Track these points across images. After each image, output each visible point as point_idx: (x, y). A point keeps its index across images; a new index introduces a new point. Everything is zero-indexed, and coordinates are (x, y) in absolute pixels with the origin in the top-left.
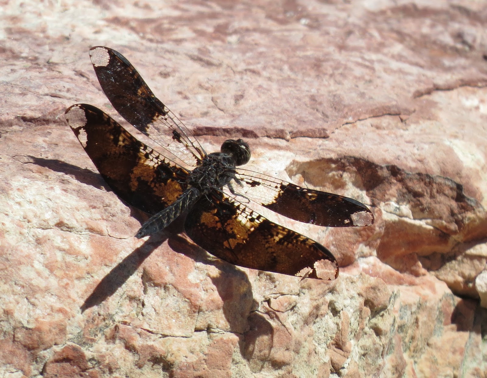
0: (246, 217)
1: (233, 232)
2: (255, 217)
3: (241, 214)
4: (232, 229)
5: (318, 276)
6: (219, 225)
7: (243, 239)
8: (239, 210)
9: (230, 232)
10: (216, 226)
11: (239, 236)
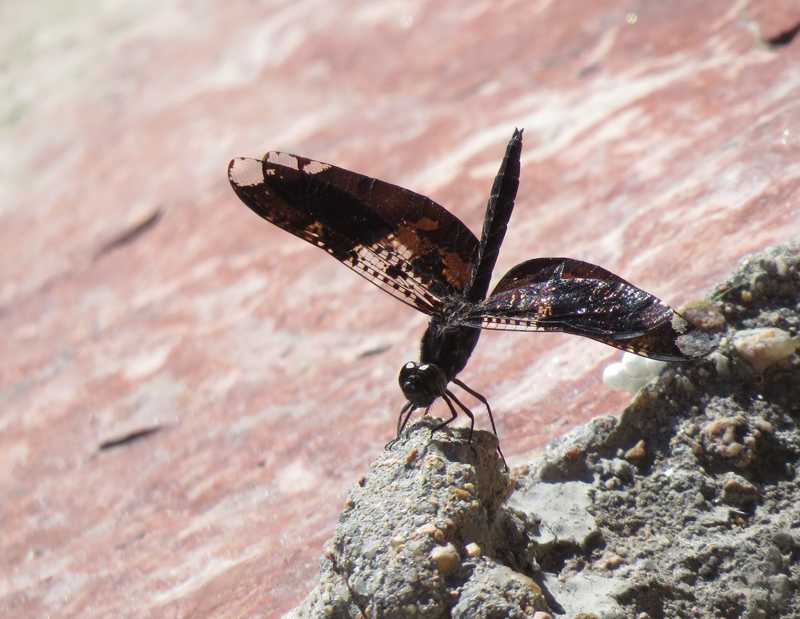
0: (398, 254)
1: (422, 238)
2: (383, 252)
3: (406, 259)
4: (423, 243)
5: (296, 159)
6: (441, 252)
7: (406, 226)
8: (408, 265)
9: (425, 239)
10: (447, 253)
11: (413, 231)
